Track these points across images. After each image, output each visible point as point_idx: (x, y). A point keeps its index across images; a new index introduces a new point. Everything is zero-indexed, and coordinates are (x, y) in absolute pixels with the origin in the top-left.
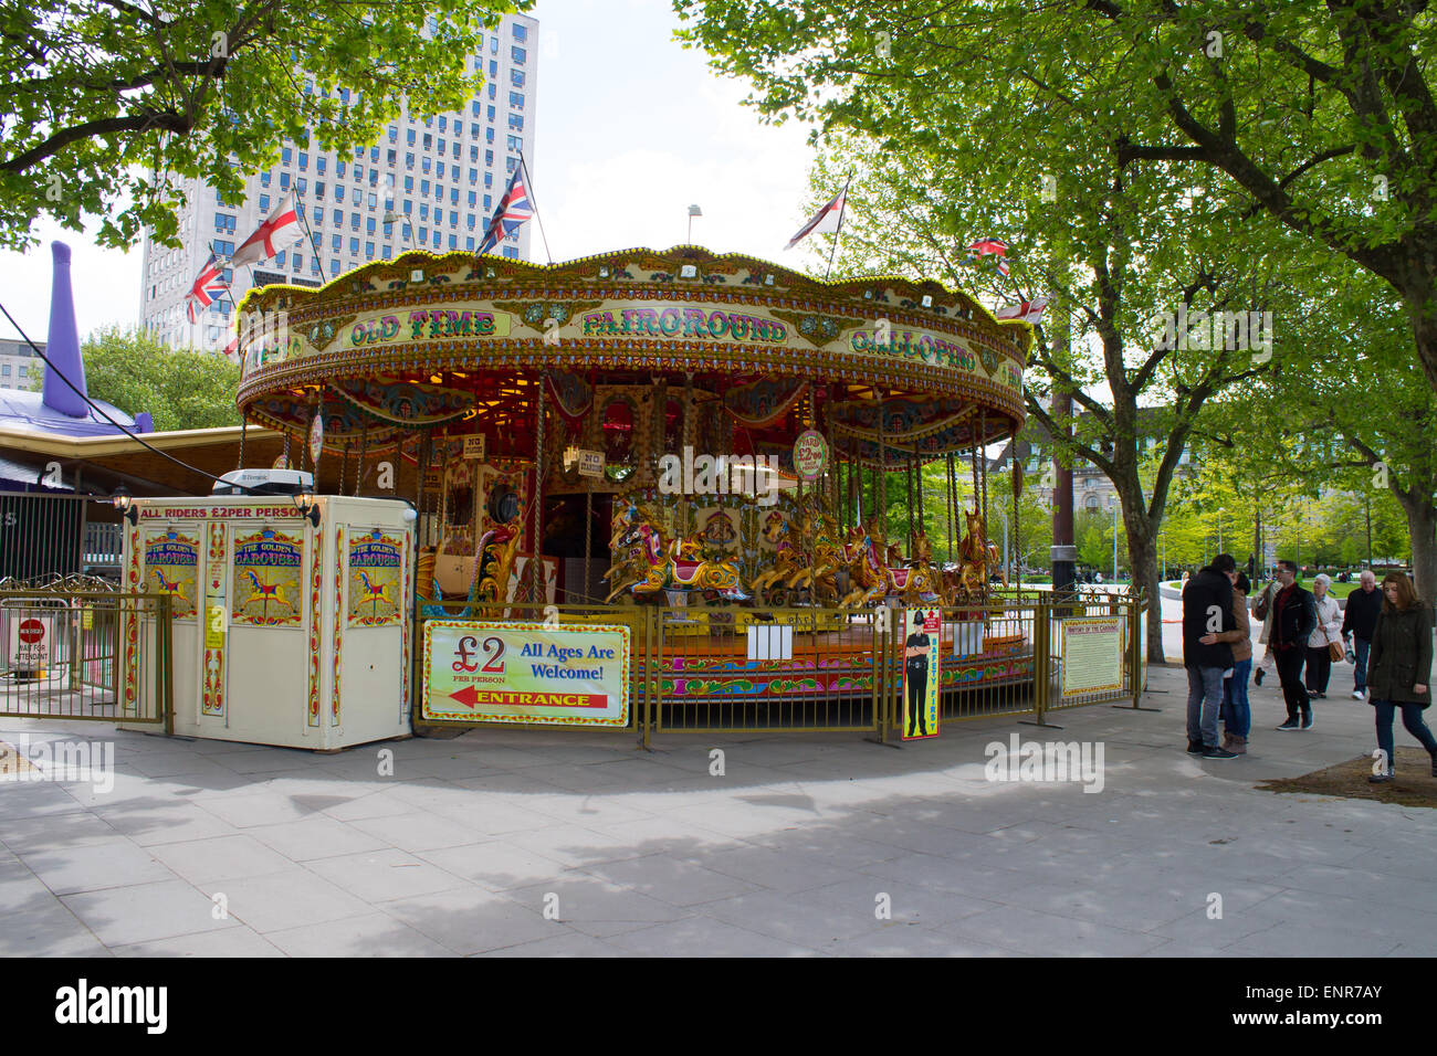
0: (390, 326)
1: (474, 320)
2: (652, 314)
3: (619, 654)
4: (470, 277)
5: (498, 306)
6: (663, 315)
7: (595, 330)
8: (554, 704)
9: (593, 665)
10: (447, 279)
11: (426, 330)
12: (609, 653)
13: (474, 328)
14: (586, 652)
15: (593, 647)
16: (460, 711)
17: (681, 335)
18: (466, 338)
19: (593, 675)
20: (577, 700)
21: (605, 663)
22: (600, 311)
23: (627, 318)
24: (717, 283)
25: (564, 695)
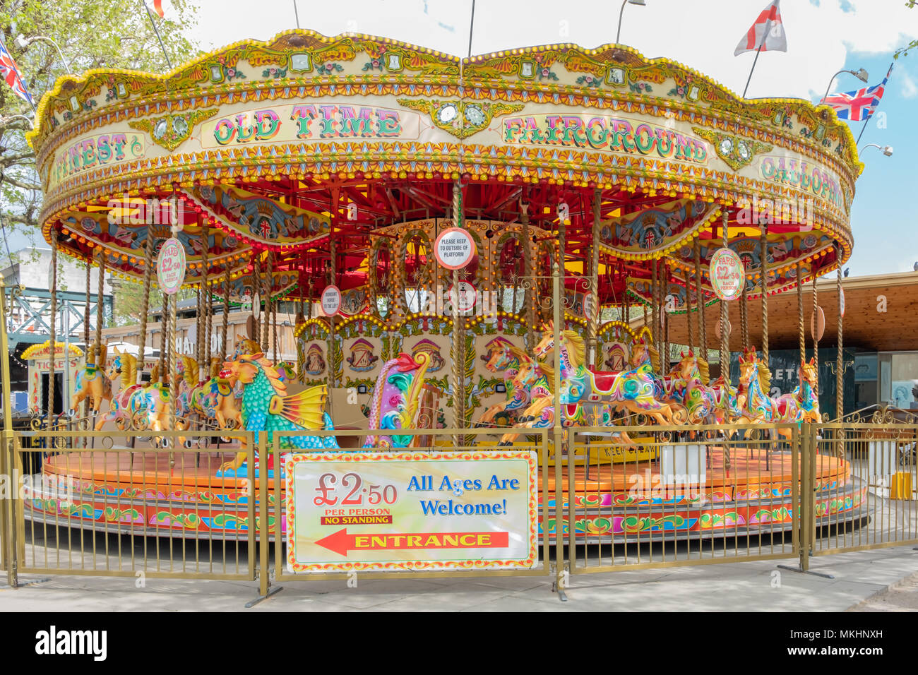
0: (267, 122)
1: (375, 119)
2: (579, 124)
3: (524, 483)
4: (368, 67)
5: (404, 104)
6: (590, 125)
7: (517, 137)
8: (449, 546)
9: (493, 498)
10: (340, 69)
11: (315, 127)
12: (514, 483)
13: (375, 128)
14: (485, 485)
15: (494, 477)
16: (332, 560)
17: (608, 148)
18: (366, 140)
19: (494, 509)
20: (476, 539)
21: (508, 494)
22: (522, 116)
23: (552, 126)
24: (644, 92)
25: (461, 535)
